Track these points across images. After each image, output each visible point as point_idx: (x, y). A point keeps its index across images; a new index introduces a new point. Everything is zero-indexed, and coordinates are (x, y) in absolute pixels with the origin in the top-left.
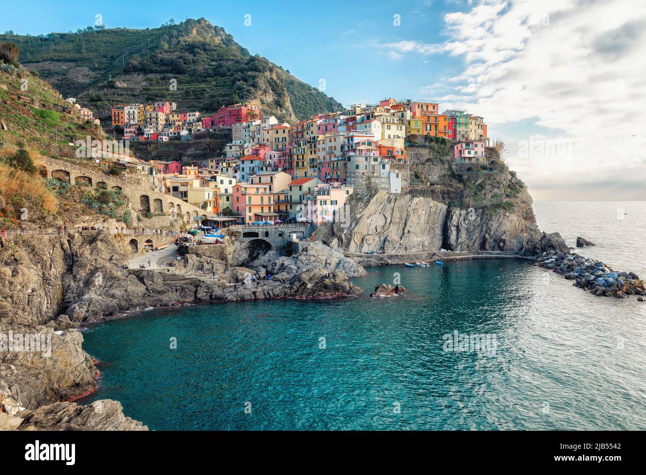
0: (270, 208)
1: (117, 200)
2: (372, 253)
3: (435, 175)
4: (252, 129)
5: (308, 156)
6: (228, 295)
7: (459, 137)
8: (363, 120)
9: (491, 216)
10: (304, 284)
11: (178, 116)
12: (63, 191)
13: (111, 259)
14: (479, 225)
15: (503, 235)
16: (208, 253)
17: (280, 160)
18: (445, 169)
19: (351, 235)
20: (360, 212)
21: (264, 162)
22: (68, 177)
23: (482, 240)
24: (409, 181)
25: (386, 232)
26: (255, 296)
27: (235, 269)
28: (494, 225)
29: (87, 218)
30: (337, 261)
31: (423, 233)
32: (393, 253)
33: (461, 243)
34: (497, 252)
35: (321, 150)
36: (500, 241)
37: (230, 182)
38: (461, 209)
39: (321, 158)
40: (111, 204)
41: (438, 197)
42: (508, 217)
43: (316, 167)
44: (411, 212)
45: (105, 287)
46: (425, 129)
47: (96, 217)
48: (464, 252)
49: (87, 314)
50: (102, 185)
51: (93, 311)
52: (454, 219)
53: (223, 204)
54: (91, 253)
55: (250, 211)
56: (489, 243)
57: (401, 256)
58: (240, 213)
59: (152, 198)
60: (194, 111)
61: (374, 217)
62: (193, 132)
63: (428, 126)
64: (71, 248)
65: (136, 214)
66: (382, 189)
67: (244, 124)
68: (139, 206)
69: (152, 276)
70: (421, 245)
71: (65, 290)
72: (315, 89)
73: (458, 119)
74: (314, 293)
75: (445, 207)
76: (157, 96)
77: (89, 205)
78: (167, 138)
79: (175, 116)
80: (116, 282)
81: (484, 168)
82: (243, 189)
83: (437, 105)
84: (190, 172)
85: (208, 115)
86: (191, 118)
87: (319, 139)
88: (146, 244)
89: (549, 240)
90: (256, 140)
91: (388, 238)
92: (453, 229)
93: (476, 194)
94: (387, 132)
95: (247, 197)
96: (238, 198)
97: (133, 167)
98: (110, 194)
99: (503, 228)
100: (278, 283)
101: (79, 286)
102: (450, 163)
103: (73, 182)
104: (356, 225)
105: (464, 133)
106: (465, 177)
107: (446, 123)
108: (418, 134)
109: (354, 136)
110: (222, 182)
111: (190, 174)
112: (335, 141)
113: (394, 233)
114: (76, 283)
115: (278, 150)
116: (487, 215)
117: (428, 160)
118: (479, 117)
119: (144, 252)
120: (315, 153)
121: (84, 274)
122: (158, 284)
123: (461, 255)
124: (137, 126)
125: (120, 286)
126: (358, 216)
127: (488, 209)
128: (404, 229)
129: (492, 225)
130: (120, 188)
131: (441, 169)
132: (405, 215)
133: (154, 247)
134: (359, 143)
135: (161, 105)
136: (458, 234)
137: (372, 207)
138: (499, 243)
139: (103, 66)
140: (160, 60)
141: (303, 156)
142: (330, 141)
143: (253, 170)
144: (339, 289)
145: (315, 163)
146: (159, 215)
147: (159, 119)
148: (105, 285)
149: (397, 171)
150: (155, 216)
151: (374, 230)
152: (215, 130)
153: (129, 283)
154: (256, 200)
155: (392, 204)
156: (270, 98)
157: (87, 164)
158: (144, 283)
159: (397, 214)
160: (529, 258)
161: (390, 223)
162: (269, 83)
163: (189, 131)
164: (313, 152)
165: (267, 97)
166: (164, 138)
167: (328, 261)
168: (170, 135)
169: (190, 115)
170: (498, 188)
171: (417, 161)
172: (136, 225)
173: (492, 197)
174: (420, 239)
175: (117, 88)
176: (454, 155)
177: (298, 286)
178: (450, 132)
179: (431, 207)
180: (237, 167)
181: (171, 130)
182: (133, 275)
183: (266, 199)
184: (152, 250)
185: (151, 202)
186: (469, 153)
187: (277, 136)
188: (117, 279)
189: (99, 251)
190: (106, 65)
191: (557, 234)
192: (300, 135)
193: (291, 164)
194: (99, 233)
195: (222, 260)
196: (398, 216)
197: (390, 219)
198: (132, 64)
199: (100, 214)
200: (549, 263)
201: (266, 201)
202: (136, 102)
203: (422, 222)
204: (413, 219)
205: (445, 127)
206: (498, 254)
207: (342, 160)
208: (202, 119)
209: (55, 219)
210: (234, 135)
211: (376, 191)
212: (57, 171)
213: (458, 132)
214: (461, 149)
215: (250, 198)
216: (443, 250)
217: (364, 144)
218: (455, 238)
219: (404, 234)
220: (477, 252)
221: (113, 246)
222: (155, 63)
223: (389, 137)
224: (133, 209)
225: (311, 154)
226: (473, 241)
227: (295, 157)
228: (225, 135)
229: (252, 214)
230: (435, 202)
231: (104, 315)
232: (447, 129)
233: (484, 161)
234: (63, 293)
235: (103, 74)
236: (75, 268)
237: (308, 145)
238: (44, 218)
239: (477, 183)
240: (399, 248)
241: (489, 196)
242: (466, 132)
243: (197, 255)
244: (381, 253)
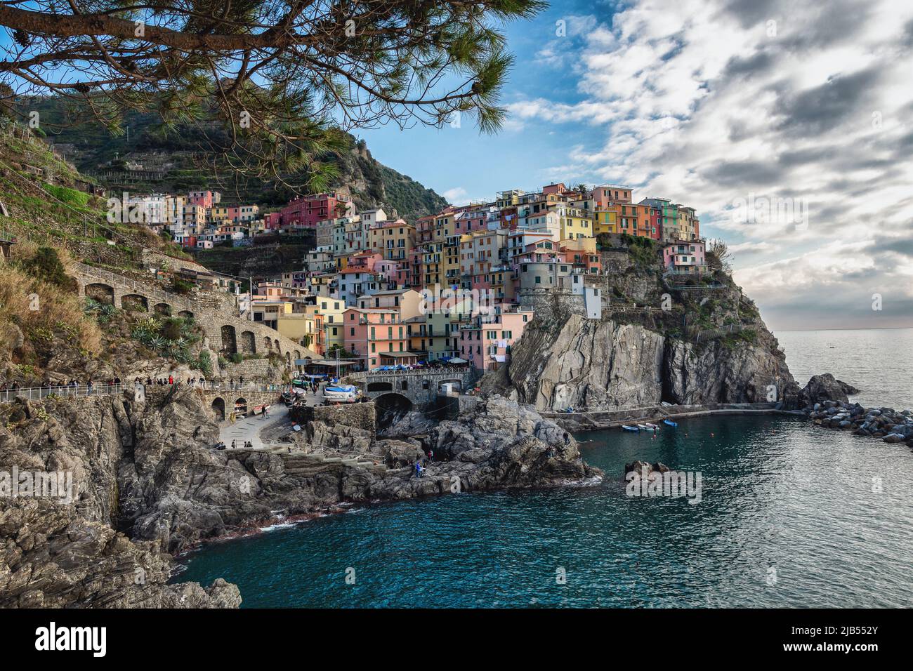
0: (401, 344)
1: (187, 334)
2: (568, 411)
3: (641, 292)
4: (348, 228)
5: (446, 267)
6: (397, 488)
7: (666, 238)
8: (528, 213)
9: (730, 351)
10: (515, 466)
11: (225, 211)
12: (105, 320)
13: (196, 434)
14: (713, 365)
15: (750, 379)
16: (344, 418)
17: (400, 272)
18: (653, 283)
19: (537, 383)
20: (548, 349)
21: (376, 276)
22: (110, 297)
23: (719, 388)
24: (609, 301)
25: (586, 378)
26: (441, 488)
27: (386, 444)
28: (736, 364)
29: (146, 363)
30: (534, 425)
31: (635, 378)
32: (599, 410)
33: (692, 393)
34: (744, 404)
35: (466, 257)
36: (747, 388)
37: (337, 306)
38: (685, 342)
39: (467, 268)
40: (181, 340)
41: (652, 323)
42: (753, 352)
43: (459, 283)
44: (618, 347)
45: (192, 483)
46: (619, 225)
47: (159, 362)
48: (697, 406)
49: (174, 535)
50: (163, 309)
51: (183, 528)
52: (677, 356)
53: (330, 339)
54: (164, 424)
55: (374, 351)
56: (732, 392)
57: (612, 414)
58: (357, 354)
59: (240, 329)
60: (252, 205)
61: (567, 356)
62: (250, 235)
63: (624, 220)
64: (129, 416)
65: (216, 357)
66: (575, 313)
67: (336, 221)
68: (219, 344)
69: (268, 461)
70: (636, 397)
71: (124, 490)
72: (406, 178)
73: (664, 211)
74: (534, 480)
75: (661, 339)
76: (191, 183)
77: (146, 341)
78: (211, 243)
79: (221, 211)
80: (210, 474)
81: (708, 281)
82: (362, 316)
83: (630, 191)
84: (270, 290)
85: (273, 209)
86: (246, 215)
87: (462, 241)
88: (236, 406)
89: (821, 385)
90: (355, 245)
91: (590, 386)
92: (677, 371)
93: (702, 318)
94: (568, 230)
95: (369, 328)
96: (353, 329)
97: (207, 281)
98: (177, 323)
99: (750, 369)
100: (470, 466)
101: (147, 484)
102: (659, 274)
103: (118, 304)
104: (543, 367)
105: (672, 231)
106: (685, 294)
107: (647, 217)
108: (610, 232)
109: (523, 235)
110: (324, 305)
111: (270, 294)
112: (489, 242)
113: (596, 379)
114: (141, 478)
115: (392, 259)
116: (723, 349)
117: (630, 270)
118: (690, 209)
119: (234, 419)
120: (456, 262)
121: (156, 462)
122: (277, 475)
123: (693, 411)
124: (162, 227)
125: (217, 480)
126: (545, 354)
127: (723, 341)
128: (609, 373)
129: (733, 365)
130: (191, 315)
131: (649, 284)
132: (609, 352)
133: (249, 411)
134: (534, 244)
135: (200, 195)
136: (684, 380)
137: (563, 340)
138: (747, 392)
139: (95, 143)
140: (193, 132)
141: (437, 266)
142: (482, 244)
143: (360, 287)
144: (571, 473)
145: (456, 277)
146: (250, 357)
147: (197, 216)
148: (192, 479)
149: (594, 286)
150: (245, 358)
151: (569, 375)
152: (287, 231)
153: (232, 474)
154: (381, 332)
155: (592, 336)
156: (361, 186)
157: (138, 275)
158: (254, 473)
159: (598, 351)
160: (794, 412)
161: (590, 365)
162: (360, 165)
163: (245, 233)
164: (453, 261)
165: (357, 185)
166: (206, 243)
167: (522, 426)
168: (215, 239)
169: (243, 210)
170: (732, 310)
171: (615, 272)
172: (218, 374)
173: (725, 324)
174: (633, 388)
175: (129, 171)
176: (663, 263)
177: (505, 469)
178: (654, 230)
179: (644, 340)
180: (334, 285)
181: (217, 232)
182: (235, 461)
183: (396, 330)
184: (243, 415)
185: (238, 337)
186: (685, 259)
187: (391, 238)
188: (210, 469)
189: (176, 420)
190: (100, 141)
191: (829, 376)
192: (426, 237)
193: (418, 278)
194: (175, 389)
195: (366, 428)
196: (600, 353)
197: (589, 357)
198: (150, 137)
199: (165, 356)
200: (839, 420)
201: (396, 335)
202: (160, 192)
203: (633, 361)
204: (621, 357)
205: (647, 222)
206: (746, 408)
207: (507, 270)
208: (266, 215)
209: (101, 366)
210: (319, 237)
211: (568, 317)
212: (93, 286)
213: (664, 230)
214: (672, 254)
215: (373, 329)
216: (665, 404)
217: (540, 246)
218: (681, 385)
219: (609, 380)
220: (715, 405)
221: (198, 411)
222: (184, 135)
223: (571, 237)
224: (211, 348)
225: (450, 262)
226: (708, 389)
227: (425, 268)
228: (304, 238)
229: (376, 355)
230: (649, 332)
231: (202, 536)
232: (649, 225)
233: (704, 270)
234: (119, 497)
235: (96, 154)
236: (138, 451)
237: (445, 250)
238: (83, 365)
239: (701, 304)
240: (607, 402)
241: (721, 322)
242: (675, 229)
243: (328, 422)
244: (580, 411)
